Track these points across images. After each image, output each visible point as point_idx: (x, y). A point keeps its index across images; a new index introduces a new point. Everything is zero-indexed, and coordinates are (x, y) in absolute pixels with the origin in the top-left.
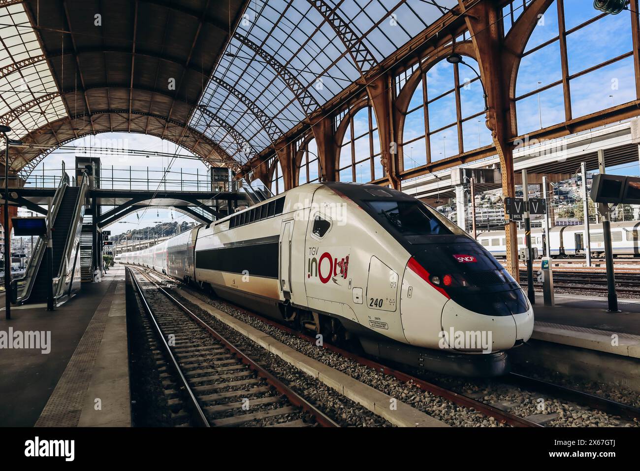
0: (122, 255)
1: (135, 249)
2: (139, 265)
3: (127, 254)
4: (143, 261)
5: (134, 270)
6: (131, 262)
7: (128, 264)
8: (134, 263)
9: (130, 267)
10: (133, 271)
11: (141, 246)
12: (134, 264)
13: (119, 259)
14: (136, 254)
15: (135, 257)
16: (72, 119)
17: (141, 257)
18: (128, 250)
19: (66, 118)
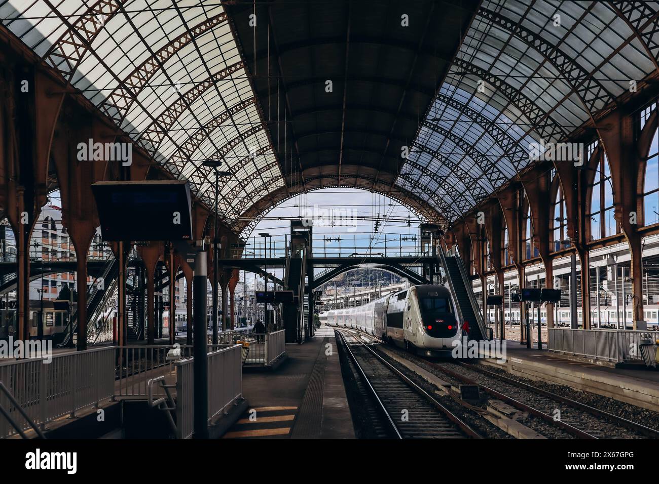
0: (330, 313)
1: (348, 304)
2: (352, 328)
3: (336, 312)
4: (357, 322)
5: (345, 334)
6: (341, 323)
7: (338, 326)
8: (345, 325)
9: (340, 330)
10: (343, 334)
11: (357, 298)
12: (346, 327)
13: (325, 318)
14: (348, 312)
15: (347, 317)
16: (288, 187)
17: (354, 316)
18: (339, 306)
19: (282, 188)
